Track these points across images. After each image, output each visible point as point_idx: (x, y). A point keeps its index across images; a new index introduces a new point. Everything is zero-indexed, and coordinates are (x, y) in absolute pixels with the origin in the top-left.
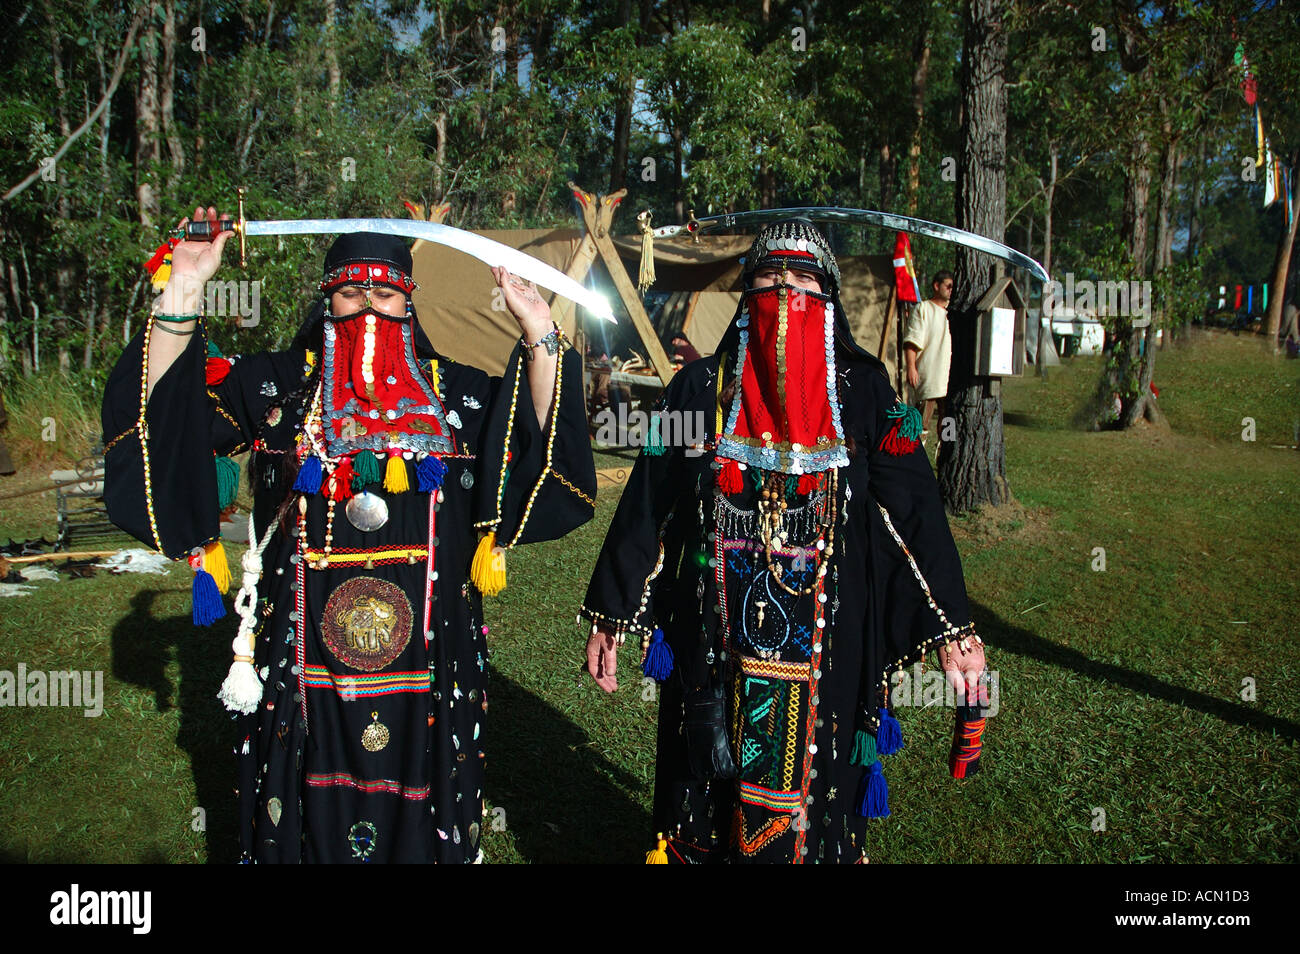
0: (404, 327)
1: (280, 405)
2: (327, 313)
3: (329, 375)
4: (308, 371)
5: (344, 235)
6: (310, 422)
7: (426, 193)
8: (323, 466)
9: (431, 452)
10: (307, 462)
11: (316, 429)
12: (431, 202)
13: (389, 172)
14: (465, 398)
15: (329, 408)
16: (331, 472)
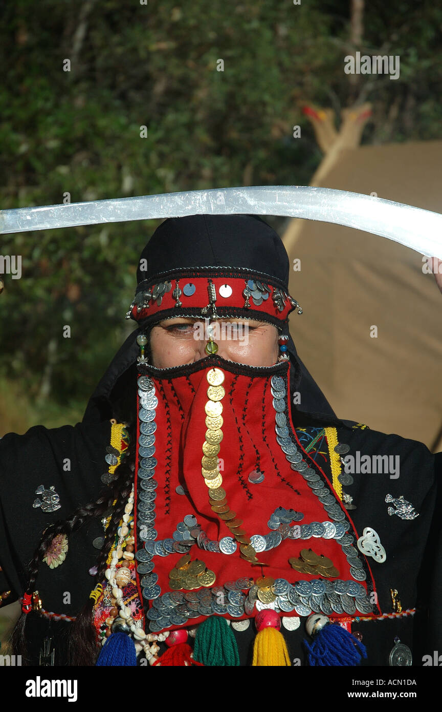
0: (276, 382)
2: (142, 360)
3: (147, 470)
4: (113, 464)
5: (169, 221)
7: (336, 88)
8: (138, 648)
9: (332, 615)
10: (110, 639)
12: (345, 104)
13: (280, 64)
14: (389, 499)
15: (148, 537)
16: (153, 660)
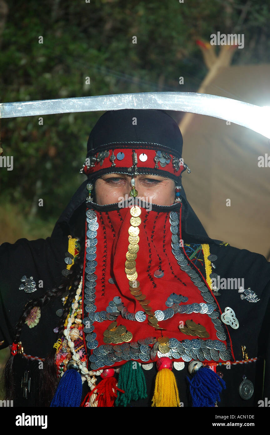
0: (173, 215)
1: (39, 305)
2: (90, 199)
3: (91, 269)
4: (69, 264)
6: (69, 325)
8: (83, 379)
9: (205, 362)
10: (66, 373)
11: (76, 334)
14: (241, 290)
15: (90, 309)
16: (93, 387)
